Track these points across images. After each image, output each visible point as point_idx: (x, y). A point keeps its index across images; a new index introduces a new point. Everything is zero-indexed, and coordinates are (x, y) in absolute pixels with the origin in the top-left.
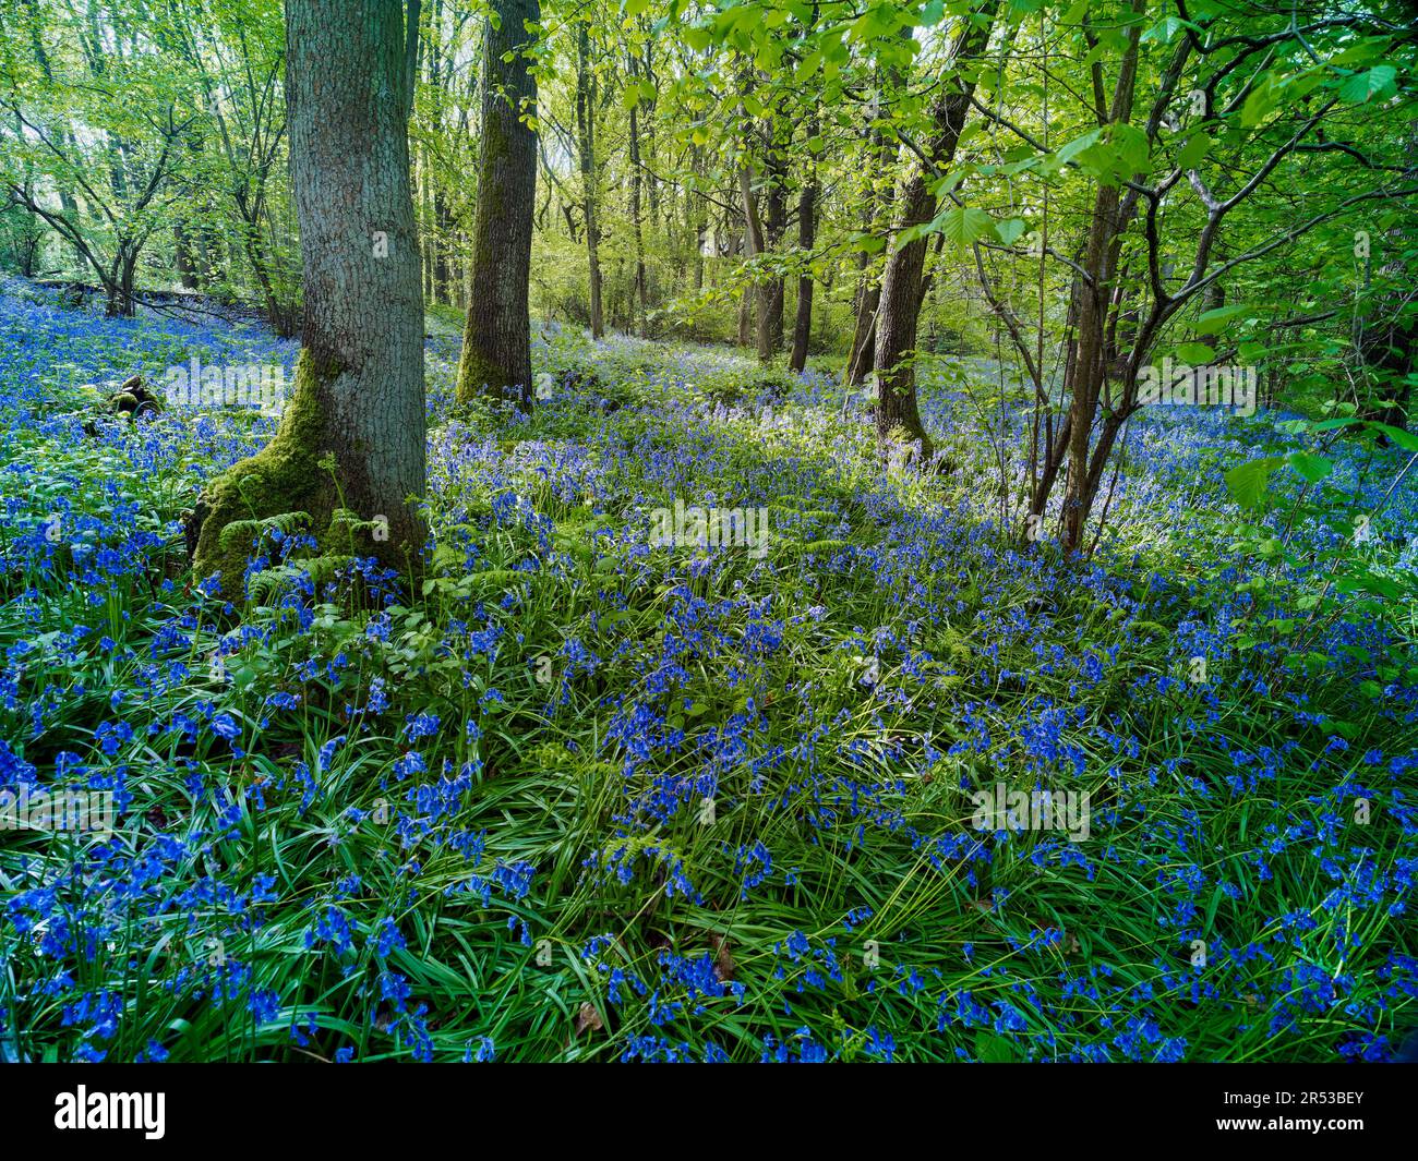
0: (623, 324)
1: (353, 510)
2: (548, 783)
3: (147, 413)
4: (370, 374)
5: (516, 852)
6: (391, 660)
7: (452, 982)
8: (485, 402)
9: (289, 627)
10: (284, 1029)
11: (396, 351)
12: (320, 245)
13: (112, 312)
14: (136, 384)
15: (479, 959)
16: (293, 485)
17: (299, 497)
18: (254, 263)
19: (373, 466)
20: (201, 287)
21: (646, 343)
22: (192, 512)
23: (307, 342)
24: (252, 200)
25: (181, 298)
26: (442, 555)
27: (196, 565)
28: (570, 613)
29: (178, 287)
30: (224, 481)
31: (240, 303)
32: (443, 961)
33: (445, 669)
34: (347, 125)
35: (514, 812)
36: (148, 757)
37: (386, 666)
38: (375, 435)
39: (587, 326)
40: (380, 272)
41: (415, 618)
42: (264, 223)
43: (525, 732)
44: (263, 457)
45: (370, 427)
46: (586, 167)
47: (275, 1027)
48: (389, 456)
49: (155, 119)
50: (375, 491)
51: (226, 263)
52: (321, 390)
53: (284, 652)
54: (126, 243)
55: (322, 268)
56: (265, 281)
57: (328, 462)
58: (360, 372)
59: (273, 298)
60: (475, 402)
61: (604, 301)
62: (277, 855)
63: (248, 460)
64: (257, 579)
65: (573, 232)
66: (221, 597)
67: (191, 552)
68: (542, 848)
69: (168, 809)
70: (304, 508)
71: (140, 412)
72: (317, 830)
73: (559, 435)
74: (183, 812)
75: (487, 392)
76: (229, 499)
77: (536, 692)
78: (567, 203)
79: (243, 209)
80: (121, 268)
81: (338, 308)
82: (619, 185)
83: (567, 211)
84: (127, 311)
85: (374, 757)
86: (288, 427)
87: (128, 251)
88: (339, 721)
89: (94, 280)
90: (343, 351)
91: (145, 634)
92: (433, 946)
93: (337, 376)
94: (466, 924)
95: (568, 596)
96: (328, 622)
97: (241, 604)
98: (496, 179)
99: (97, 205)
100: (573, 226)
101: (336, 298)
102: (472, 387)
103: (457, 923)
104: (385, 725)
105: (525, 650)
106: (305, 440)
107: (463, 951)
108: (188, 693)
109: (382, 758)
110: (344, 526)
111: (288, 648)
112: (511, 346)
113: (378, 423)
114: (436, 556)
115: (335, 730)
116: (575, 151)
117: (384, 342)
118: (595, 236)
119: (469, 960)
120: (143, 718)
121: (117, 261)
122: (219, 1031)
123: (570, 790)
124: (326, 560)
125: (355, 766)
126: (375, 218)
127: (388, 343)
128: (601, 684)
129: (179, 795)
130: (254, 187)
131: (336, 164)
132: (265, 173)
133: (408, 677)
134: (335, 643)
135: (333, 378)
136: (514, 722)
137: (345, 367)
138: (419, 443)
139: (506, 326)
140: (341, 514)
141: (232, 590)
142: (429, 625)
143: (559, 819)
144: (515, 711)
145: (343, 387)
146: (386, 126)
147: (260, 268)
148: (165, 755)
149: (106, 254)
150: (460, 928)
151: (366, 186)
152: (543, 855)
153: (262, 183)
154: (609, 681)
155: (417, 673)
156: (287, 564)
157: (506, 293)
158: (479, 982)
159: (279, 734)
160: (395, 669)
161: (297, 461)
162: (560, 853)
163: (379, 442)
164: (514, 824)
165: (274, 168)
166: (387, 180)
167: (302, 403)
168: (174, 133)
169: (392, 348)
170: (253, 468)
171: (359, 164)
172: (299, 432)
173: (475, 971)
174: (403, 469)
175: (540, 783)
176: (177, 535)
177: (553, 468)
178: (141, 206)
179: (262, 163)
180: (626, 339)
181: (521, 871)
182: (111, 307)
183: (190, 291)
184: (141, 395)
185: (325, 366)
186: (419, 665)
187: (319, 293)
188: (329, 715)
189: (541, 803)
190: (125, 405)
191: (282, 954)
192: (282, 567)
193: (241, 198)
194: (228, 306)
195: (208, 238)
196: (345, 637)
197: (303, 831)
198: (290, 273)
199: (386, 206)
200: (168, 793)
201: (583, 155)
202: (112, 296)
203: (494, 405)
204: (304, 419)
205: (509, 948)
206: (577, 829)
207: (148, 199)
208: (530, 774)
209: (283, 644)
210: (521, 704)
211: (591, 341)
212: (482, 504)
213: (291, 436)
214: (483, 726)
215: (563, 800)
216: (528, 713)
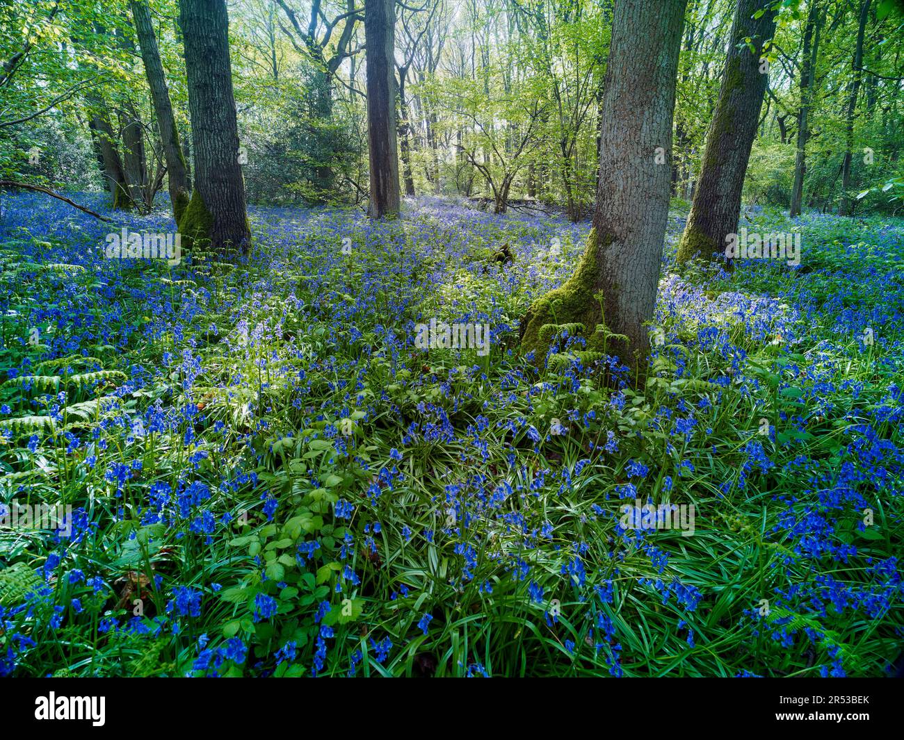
0: (820, 204)
1: (608, 326)
2: (718, 540)
3: (509, 263)
4: (629, 243)
5: (687, 577)
6: (620, 422)
7: (632, 638)
8: (697, 263)
9: (565, 388)
10: (540, 611)
11: (648, 229)
12: (611, 166)
13: (497, 211)
14: (505, 247)
15: (652, 635)
16: (576, 307)
17: (578, 314)
18: (565, 181)
19: (623, 300)
20: (536, 196)
21: (844, 219)
22: (524, 316)
23: (596, 224)
24: (568, 145)
25: (526, 202)
26: (659, 362)
27: (523, 344)
28: (749, 422)
29: (527, 197)
30: (542, 300)
31: (555, 203)
32: (628, 623)
33: (653, 437)
34: (639, 89)
35: (688, 549)
36: (492, 437)
37: (617, 425)
38: (626, 281)
39: (786, 207)
40: (646, 179)
41: (639, 400)
42: (573, 157)
43: (703, 497)
44: (562, 290)
45: (624, 276)
46: (804, 83)
47: (537, 607)
48: (633, 295)
49: (529, 109)
50: (621, 316)
51: (549, 183)
52: (599, 252)
53: (560, 401)
54: (508, 175)
55: (611, 179)
56: (569, 190)
57: (599, 296)
58: (624, 242)
59: (572, 200)
60: (690, 263)
61: (805, 187)
62: (545, 513)
63: (554, 291)
64: (554, 357)
65: (784, 135)
66: (532, 364)
67: (521, 336)
68: (708, 584)
69: (498, 467)
70: (580, 321)
71: (506, 262)
72: (565, 507)
73: (753, 289)
74: (504, 471)
75: (699, 256)
76: (543, 311)
77: (714, 472)
78: (782, 114)
79: (564, 151)
80: (504, 188)
81: (616, 203)
82: (835, 92)
83: (781, 121)
84: (504, 211)
85: (601, 478)
86: (578, 273)
87: (508, 179)
88: (584, 450)
89: (492, 196)
90: (616, 229)
91: (496, 375)
92: (622, 609)
93: (609, 244)
94: (646, 608)
95: (750, 410)
96: (587, 390)
97: (542, 370)
98: (729, 105)
99: (498, 158)
100: (784, 130)
101: (616, 197)
102: (689, 252)
103: (640, 603)
104: (609, 460)
105: (709, 440)
106: (586, 281)
107: (642, 624)
108: (512, 410)
109: (604, 479)
110: (601, 334)
111: (563, 399)
112: (723, 224)
113: (629, 274)
114: (656, 363)
115: (582, 455)
116: (796, 72)
117: (641, 223)
118: (805, 136)
119: (645, 631)
120: (493, 417)
121: (503, 186)
122: (511, 592)
123: (736, 552)
124: (590, 353)
125: (591, 479)
126: (647, 145)
127: (643, 224)
128: (771, 483)
129: (503, 462)
130: (571, 137)
131: (628, 115)
132: (578, 128)
133: (629, 435)
134: (589, 403)
135: (607, 245)
136: (695, 487)
137: (615, 239)
138: (653, 287)
139: (721, 210)
140: (601, 328)
141: (539, 361)
142: (648, 406)
143: (723, 569)
144: (698, 480)
145: (612, 250)
146: (663, 85)
147: (567, 183)
148: (500, 438)
149: (499, 182)
150: (643, 609)
151: (644, 125)
152: (708, 589)
153: (575, 134)
154: (781, 483)
155: (635, 435)
156: (569, 352)
157: (725, 186)
158: (651, 650)
159: (551, 446)
160: (622, 428)
161: (580, 293)
162: (722, 593)
163: (628, 286)
164: (688, 557)
165: (582, 125)
166: (658, 119)
167: (587, 260)
168: (536, 115)
169: (646, 227)
170: (557, 296)
171: (643, 112)
172: (583, 277)
173: (649, 641)
174: (641, 304)
175: (711, 537)
176: (516, 328)
177: (747, 313)
178: (516, 156)
179: (577, 123)
180: (823, 216)
181: (692, 592)
182: (497, 209)
183: (532, 198)
184: (506, 253)
185: (604, 238)
186: (637, 430)
187: (607, 195)
188: (580, 445)
189: (710, 551)
190: (500, 258)
191: (544, 569)
192: (566, 353)
193: (564, 145)
194: (549, 204)
195: (544, 169)
196: (595, 401)
197: (558, 505)
198: (583, 184)
199: (655, 136)
200: (499, 459)
201: (803, 74)
202: (498, 203)
203: (704, 265)
204: (587, 269)
205: (675, 639)
206: (739, 583)
207: (520, 151)
208: (705, 529)
209: (561, 396)
210: (702, 477)
211: (788, 219)
212: (688, 333)
213: (579, 279)
214: (674, 483)
215: (728, 557)
216: (708, 485)
